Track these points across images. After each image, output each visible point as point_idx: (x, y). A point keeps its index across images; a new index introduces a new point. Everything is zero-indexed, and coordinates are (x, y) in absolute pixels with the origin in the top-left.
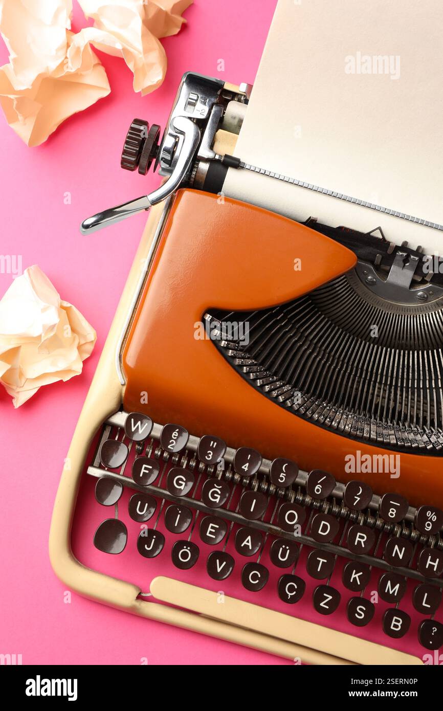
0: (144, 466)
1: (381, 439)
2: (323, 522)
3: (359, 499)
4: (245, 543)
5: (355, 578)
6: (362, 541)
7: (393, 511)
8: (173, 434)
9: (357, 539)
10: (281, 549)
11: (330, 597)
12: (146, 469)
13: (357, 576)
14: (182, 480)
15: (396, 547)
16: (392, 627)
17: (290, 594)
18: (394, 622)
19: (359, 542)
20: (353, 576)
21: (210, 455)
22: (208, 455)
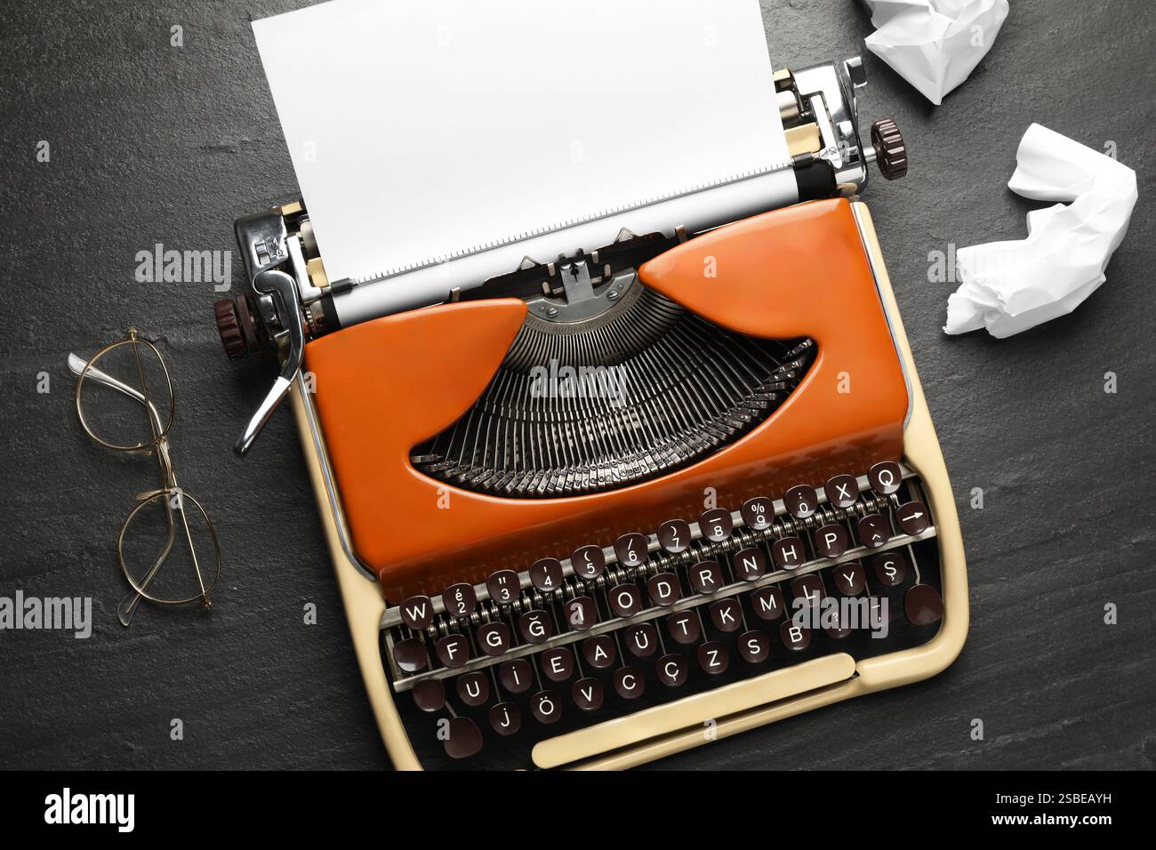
0: (448, 647)
1: (664, 465)
2: (659, 585)
3: (678, 539)
4: (597, 655)
5: (726, 617)
6: (708, 577)
7: (718, 529)
8: (457, 597)
9: (703, 579)
10: (636, 637)
11: (716, 652)
12: (452, 648)
13: (726, 614)
14: (494, 635)
15: (745, 561)
16: (794, 641)
17: (674, 676)
18: (792, 635)
19: (706, 581)
20: (723, 617)
21: (507, 593)
22: (503, 594)
